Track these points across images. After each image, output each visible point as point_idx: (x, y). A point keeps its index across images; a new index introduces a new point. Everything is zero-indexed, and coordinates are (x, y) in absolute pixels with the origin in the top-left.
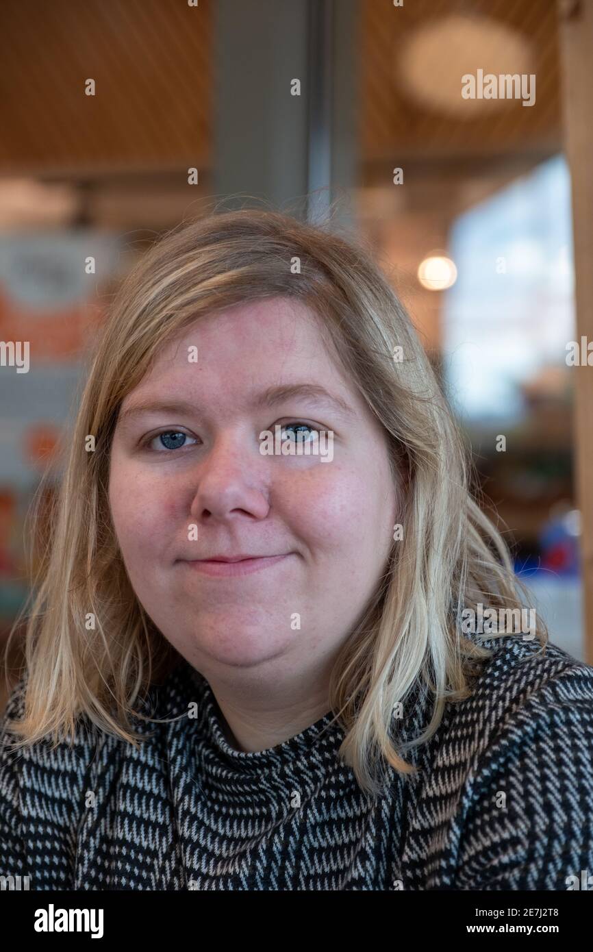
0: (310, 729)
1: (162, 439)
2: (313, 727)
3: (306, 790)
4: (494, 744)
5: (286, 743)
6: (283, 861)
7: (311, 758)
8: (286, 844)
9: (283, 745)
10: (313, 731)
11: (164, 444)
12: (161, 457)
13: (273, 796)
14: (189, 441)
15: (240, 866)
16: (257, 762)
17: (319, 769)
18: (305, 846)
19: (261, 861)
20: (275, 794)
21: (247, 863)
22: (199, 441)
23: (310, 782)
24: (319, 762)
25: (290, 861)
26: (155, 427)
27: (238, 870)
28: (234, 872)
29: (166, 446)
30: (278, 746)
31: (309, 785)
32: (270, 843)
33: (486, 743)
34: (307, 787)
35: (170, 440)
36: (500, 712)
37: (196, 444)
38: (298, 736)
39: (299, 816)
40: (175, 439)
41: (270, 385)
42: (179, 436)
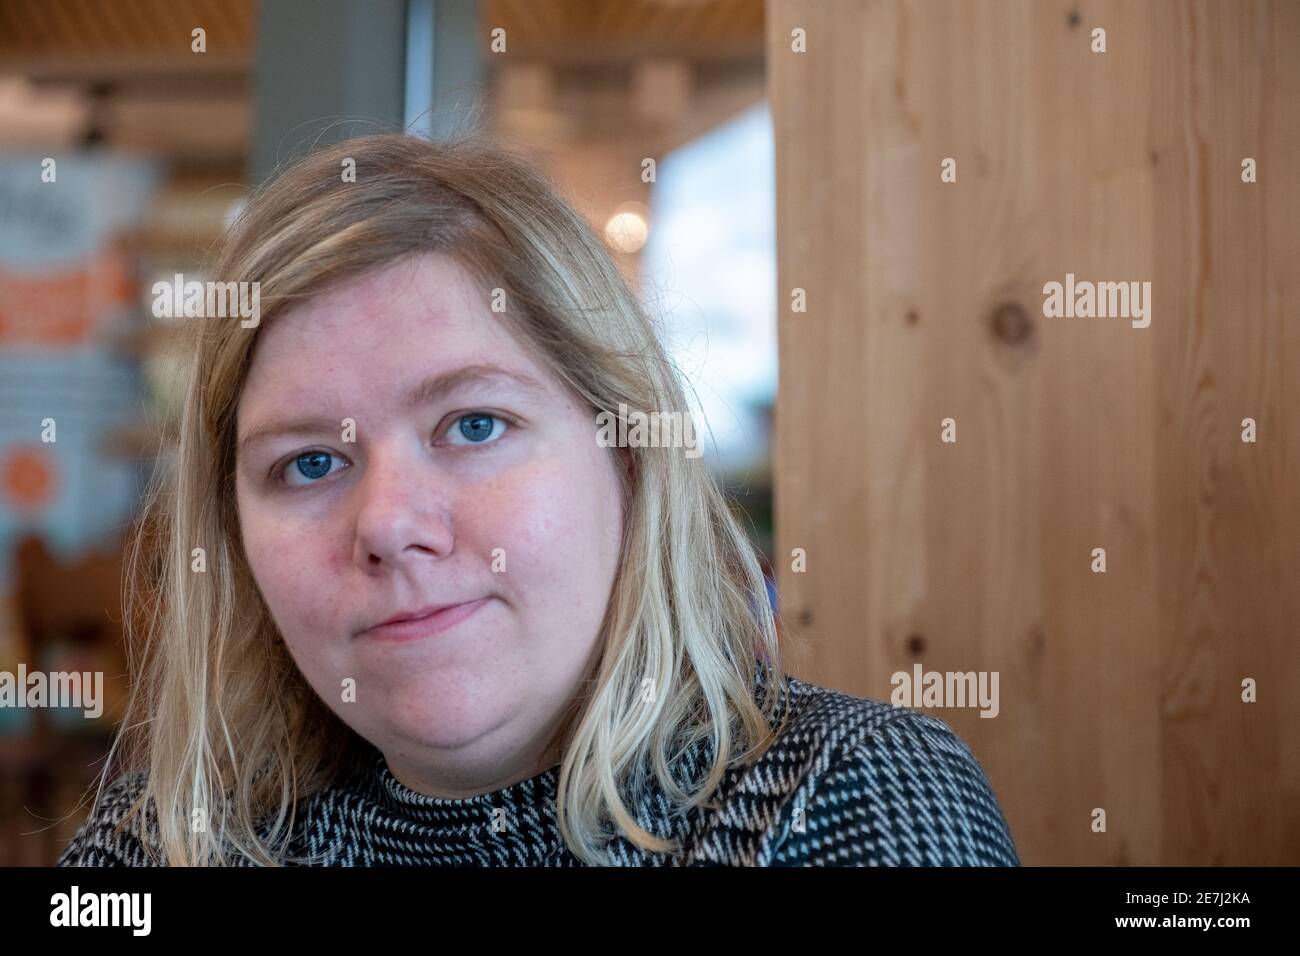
1: (299, 466)
3: (534, 851)
5: (508, 789)
9: (505, 791)
13: (484, 857)
16: (465, 813)
20: (488, 855)
22: (348, 462)
23: (539, 840)
29: (309, 477)
30: (497, 792)
31: (537, 844)
34: (534, 847)
35: (310, 466)
37: (345, 467)
40: (317, 464)
41: (425, 376)
42: (322, 459)
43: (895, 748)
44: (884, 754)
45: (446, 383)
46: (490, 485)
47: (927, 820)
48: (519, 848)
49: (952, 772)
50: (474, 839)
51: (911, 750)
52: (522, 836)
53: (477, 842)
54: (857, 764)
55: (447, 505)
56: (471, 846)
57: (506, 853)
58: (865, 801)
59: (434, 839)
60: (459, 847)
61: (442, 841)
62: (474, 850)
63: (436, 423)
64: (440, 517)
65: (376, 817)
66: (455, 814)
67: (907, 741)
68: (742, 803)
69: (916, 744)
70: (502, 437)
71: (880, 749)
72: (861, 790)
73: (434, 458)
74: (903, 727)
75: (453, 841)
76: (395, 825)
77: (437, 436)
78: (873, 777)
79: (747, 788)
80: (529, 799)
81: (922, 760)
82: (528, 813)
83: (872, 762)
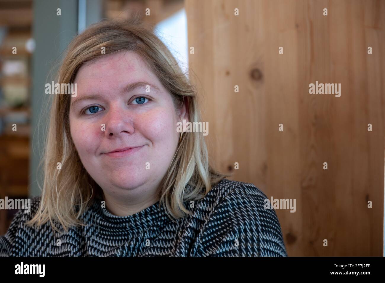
0: (147, 209)
1: (89, 110)
2: (148, 208)
4: (221, 203)
5: (137, 213)
6: (133, 251)
7: (148, 218)
8: (135, 245)
9: (136, 214)
10: (148, 209)
11: (91, 112)
12: (90, 117)
14: (100, 109)
15: (117, 252)
16: (125, 220)
17: (150, 222)
18: (141, 246)
19: (125, 250)
20: (131, 231)
21: (120, 251)
22: (104, 109)
24: (151, 219)
25: (135, 251)
26: (86, 106)
27: (116, 253)
28: (115, 254)
29: (92, 113)
30: (134, 215)
32: (130, 244)
33: (218, 202)
35: (93, 110)
36: (223, 191)
37: (103, 110)
38: (142, 211)
39: (142, 235)
40: (94, 109)
41: (127, 84)
42: (96, 108)
43: (237, 194)
44: (233, 197)
45: (133, 86)
46: (144, 114)
47: (245, 213)
48: (140, 229)
49: (253, 199)
50: (128, 228)
51: (241, 195)
52: (141, 226)
53: (129, 228)
54: (226, 201)
55: (132, 120)
56: (127, 229)
57: (137, 231)
58: (228, 211)
59: (116, 228)
60: (124, 230)
61: (119, 228)
62: (128, 230)
63: (129, 99)
64: (130, 123)
65: (100, 221)
66: (121, 220)
67: (240, 192)
68: (198, 212)
69: (243, 193)
70: (147, 102)
71: (232, 195)
72: (227, 208)
73: (128, 108)
74: (240, 188)
75: (122, 228)
76: (105, 224)
77: (129, 103)
78: (230, 204)
79: (199, 207)
80: (143, 215)
81: (245, 197)
82: (143, 219)
83: (230, 200)
